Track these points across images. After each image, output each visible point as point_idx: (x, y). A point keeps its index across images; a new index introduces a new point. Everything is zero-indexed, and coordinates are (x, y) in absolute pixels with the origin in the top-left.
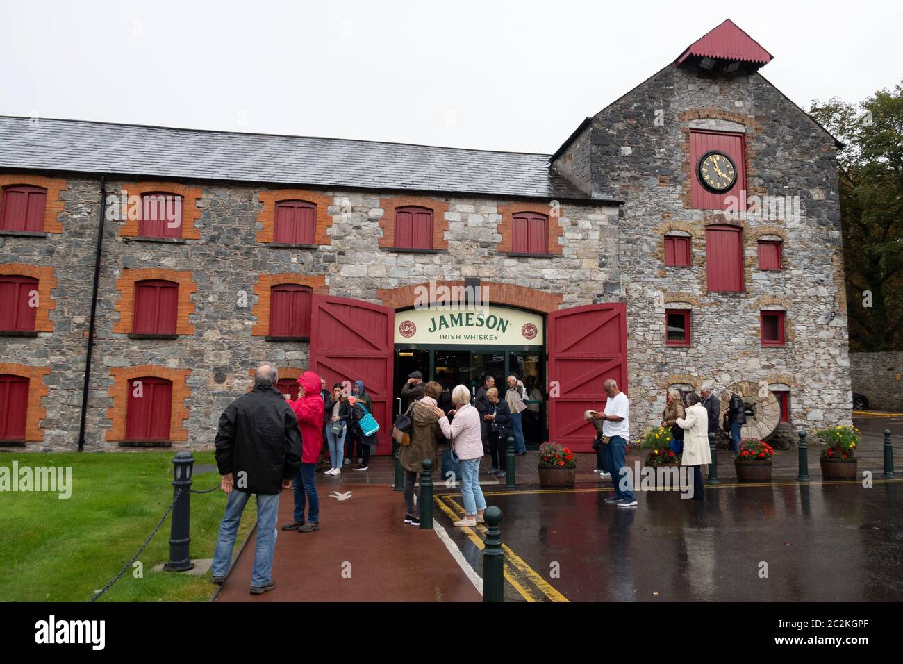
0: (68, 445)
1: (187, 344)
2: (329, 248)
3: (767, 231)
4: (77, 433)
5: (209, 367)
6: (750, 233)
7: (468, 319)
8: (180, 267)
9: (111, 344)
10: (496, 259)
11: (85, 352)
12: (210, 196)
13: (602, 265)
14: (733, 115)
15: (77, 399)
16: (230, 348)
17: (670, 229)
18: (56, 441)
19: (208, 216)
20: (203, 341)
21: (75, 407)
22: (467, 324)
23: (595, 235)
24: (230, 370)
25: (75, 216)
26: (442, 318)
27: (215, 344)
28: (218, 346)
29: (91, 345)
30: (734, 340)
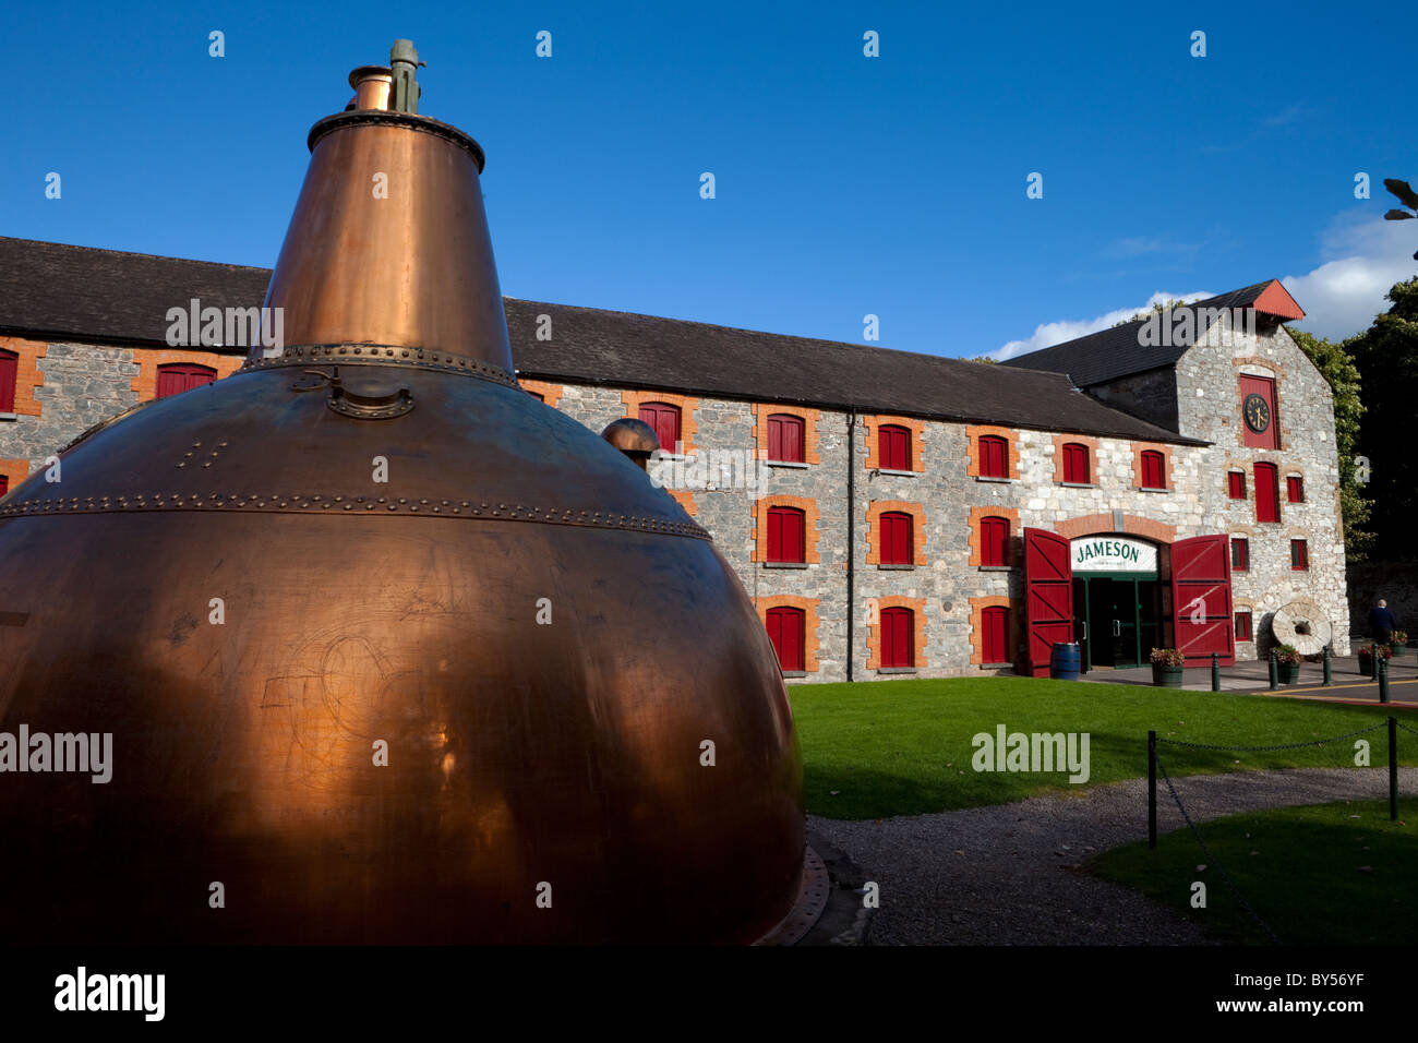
0: (838, 674)
1: (921, 573)
2: (1018, 481)
3: (1292, 468)
4: (845, 663)
5: (938, 596)
6: (1281, 470)
7: (1108, 548)
8: (913, 500)
9: (865, 574)
10: (1133, 493)
11: (845, 582)
12: (930, 430)
13: (1200, 500)
14: (1266, 361)
15: (843, 630)
16: (953, 578)
17: (1232, 465)
18: (828, 671)
19: (929, 450)
20: (933, 572)
21: (841, 637)
22: (1108, 554)
23: (1195, 472)
24: (954, 598)
25: (828, 448)
26: (1088, 547)
27: (942, 574)
28: (945, 575)
29: (850, 576)
30: (1275, 566)
